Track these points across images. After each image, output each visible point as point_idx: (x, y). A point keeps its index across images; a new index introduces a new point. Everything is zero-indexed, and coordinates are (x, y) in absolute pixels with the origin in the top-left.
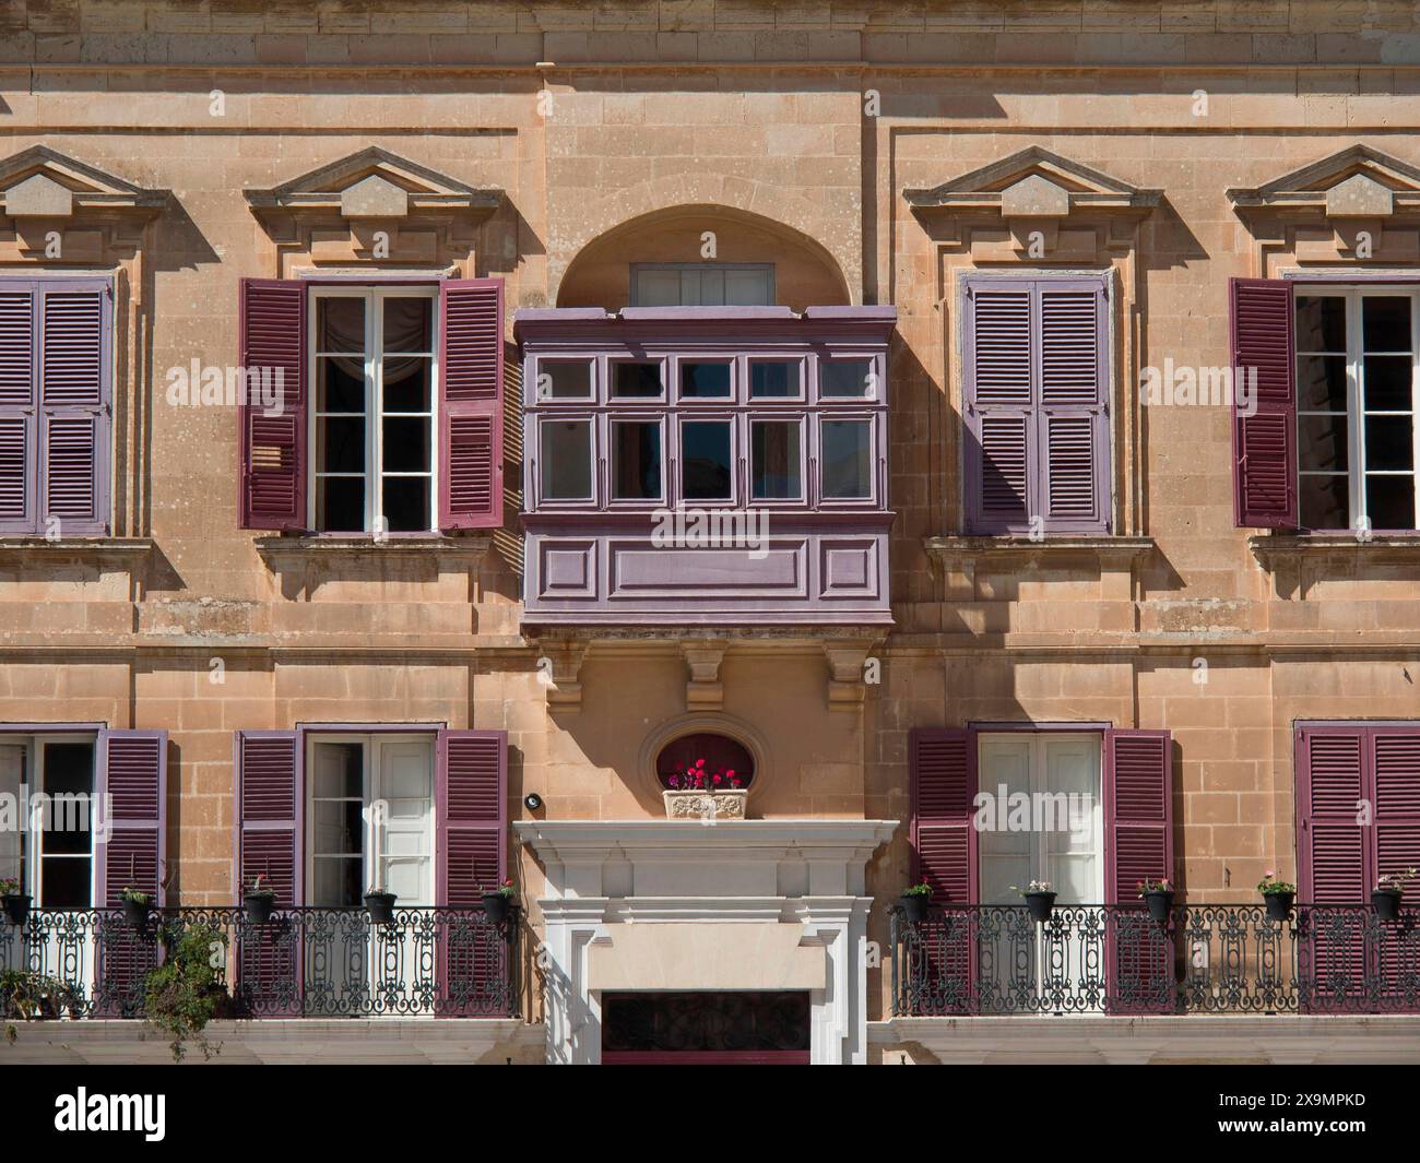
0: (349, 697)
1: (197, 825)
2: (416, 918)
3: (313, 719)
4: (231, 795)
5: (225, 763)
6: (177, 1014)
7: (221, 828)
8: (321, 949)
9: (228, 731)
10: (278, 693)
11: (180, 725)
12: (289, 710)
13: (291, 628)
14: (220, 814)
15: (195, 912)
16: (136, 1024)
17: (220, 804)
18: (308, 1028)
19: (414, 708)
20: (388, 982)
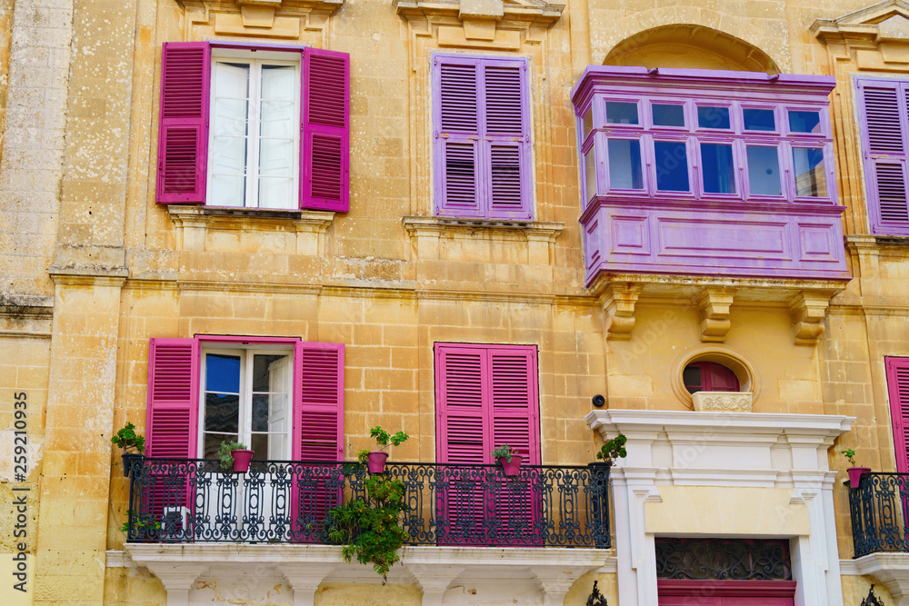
0: (470, 326)
1: (364, 411)
3: (446, 340)
7: (382, 414)
10: (420, 322)
11: (353, 341)
12: (429, 333)
13: (429, 277)
14: (381, 404)
17: (381, 397)
19: (515, 335)
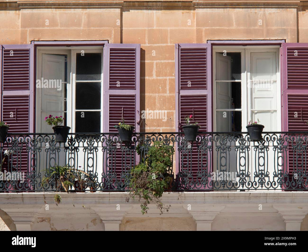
0: (234, 27)
1: (156, 93)
2: (274, 138)
3: (216, 38)
4: (174, 78)
5: (170, 61)
6: (147, 188)
7: (168, 95)
8: (224, 155)
9: (172, 44)
10: (197, 25)
11: (147, 42)
12: (203, 34)
14: (168, 87)
15: (157, 135)
16: (125, 195)
17: (168, 82)
18: (218, 197)
19: (269, 32)
20: (260, 172)
